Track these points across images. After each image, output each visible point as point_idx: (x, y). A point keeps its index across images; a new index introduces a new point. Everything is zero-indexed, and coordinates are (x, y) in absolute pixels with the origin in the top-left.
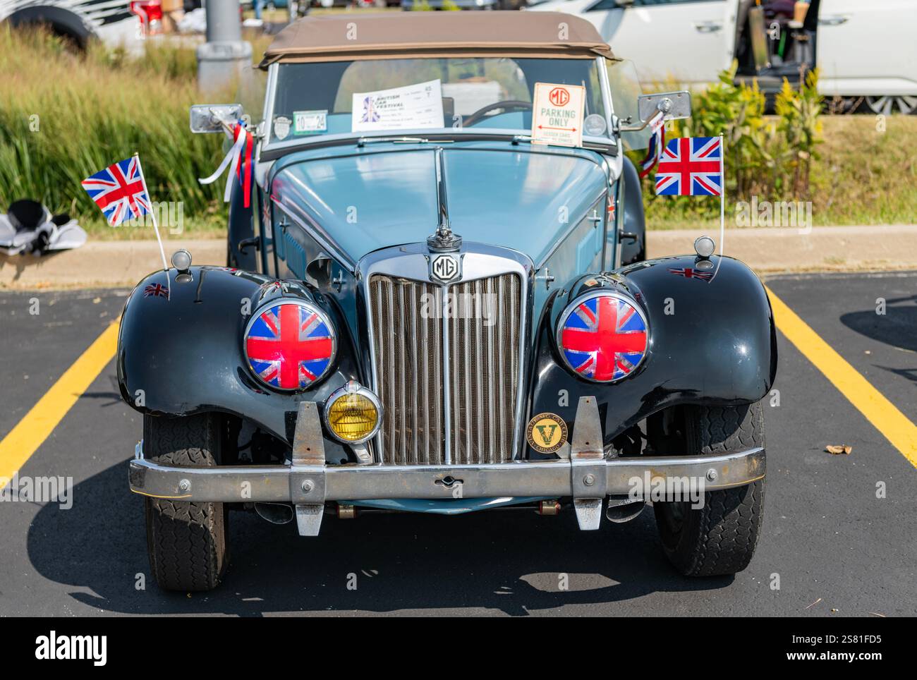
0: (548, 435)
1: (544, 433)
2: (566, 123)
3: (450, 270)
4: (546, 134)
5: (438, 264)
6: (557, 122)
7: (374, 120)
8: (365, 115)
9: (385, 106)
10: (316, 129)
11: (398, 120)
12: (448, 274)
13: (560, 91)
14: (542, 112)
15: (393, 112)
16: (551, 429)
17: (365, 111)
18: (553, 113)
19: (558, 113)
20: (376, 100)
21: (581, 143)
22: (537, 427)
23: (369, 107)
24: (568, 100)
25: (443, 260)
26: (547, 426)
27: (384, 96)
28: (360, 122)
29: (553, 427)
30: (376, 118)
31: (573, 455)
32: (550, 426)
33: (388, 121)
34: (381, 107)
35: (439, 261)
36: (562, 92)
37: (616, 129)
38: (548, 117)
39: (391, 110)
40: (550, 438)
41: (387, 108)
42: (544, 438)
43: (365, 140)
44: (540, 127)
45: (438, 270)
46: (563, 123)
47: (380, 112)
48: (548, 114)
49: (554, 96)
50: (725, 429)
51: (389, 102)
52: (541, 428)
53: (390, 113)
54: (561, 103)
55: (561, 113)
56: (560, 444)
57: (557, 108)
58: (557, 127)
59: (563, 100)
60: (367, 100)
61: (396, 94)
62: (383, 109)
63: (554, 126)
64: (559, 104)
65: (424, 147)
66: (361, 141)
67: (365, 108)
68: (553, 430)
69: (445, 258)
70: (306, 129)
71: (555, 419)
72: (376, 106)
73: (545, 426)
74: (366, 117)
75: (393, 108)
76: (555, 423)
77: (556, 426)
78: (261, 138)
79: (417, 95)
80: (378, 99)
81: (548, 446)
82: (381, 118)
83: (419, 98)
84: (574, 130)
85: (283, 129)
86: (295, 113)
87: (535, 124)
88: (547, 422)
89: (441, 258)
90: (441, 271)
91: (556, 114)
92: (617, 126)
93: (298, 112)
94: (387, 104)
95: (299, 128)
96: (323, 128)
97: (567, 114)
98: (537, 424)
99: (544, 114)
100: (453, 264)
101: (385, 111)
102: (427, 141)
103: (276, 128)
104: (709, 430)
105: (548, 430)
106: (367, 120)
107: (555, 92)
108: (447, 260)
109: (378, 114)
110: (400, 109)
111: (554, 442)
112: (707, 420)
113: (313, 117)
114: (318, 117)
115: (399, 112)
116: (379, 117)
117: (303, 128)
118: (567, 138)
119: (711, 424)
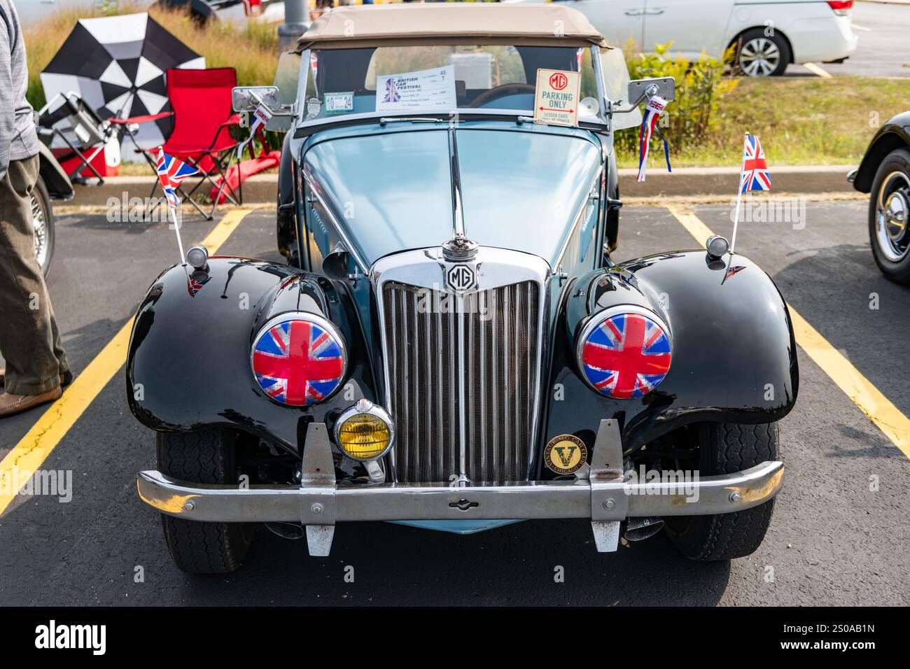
0: (566, 457)
1: (562, 454)
2: (564, 105)
3: (466, 280)
4: (546, 115)
5: (453, 274)
6: (556, 104)
7: (395, 101)
8: (387, 95)
9: (405, 88)
10: (344, 109)
11: (416, 101)
12: (464, 285)
13: (559, 75)
14: (543, 95)
15: (412, 93)
16: (570, 450)
17: (387, 92)
18: (552, 96)
19: (557, 96)
20: (397, 82)
21: (577, 123)
22: (556, 449)
23: (391, 88)
24: (566, 84)
25: (458, 270)
26: (566, 448)
27: (404, 78)
28: (383, 102)
29: (573, 449)
30: (397, 98)
31: (591, 477)
32: (569, 448)
33: (407, 101)
34: (402, 88)
35: (455, 271)
36: (561, 77)
37: (608, 111)
38: (549, 100)
39: (410, 91)
40: (569, 459)
41: (407, 90)
42: (563, 460)
43: (387, 120)
44: (542, 109)
45: (453, 281)
46: (562, 105)
47: (400, 92)
48: (548, 96)
49: (554, 80)
50: (741, 439)
51: (409, 83)
52: (560, 450)
53: (409, 94)
54: (560, 87)
55: (560, 96)
56: (579, 466)
57: (556, 91)
58: (556, 108)
59: (562, 84)
60: (389, 82)
61: (414, 77)
62: (403, 90)
63: (553, 108)
64: (558, 88)
65: (439, 127)
66: (383, 120)
67: (388, 89)
68: (572, 452)
69: (461, 268)
70: (335, 109)
71: (575, 441)
72: (397, 87)
73: (564, 448)
74: (388, 97)
75: (412, 89)
76: (575, 445)
77: (576, 448)
78: (295, 117)
79: (432, 79)
80: (399, 81)
81: (566, 468)
82: (402, 98)
83: (434, 81)
84: (571, 111)
85: (314, 109)
86: (325, 94)
87: (537, 106)
88: (566, 444)
89: (457, 268)
90: (456, 281)
91: (555, 97)
92: (609, 108)
93: (328, 94)
94: (407, 85)
95: (328, 107)
96: (350, 108)
97: (565, 97)
98: (556, 446)
99: (545, 97)
100: (469, 274)
101: (405, 92)
102: (441, 120)
103: (308, 107)
104: (725, 440)
105: (566, 452)
106: (389, 101)
107: (554, 77)
108: (463, 270)
109: (399, 94)
110: (418, 90)
111: (572, 464)
112: (724, 429)
113: (341, 98)
114: (346, 98)
115: (417, 92)
116: (399, 97)
117: (332, 108)
118: (564, 119)
119: (728, 433)
